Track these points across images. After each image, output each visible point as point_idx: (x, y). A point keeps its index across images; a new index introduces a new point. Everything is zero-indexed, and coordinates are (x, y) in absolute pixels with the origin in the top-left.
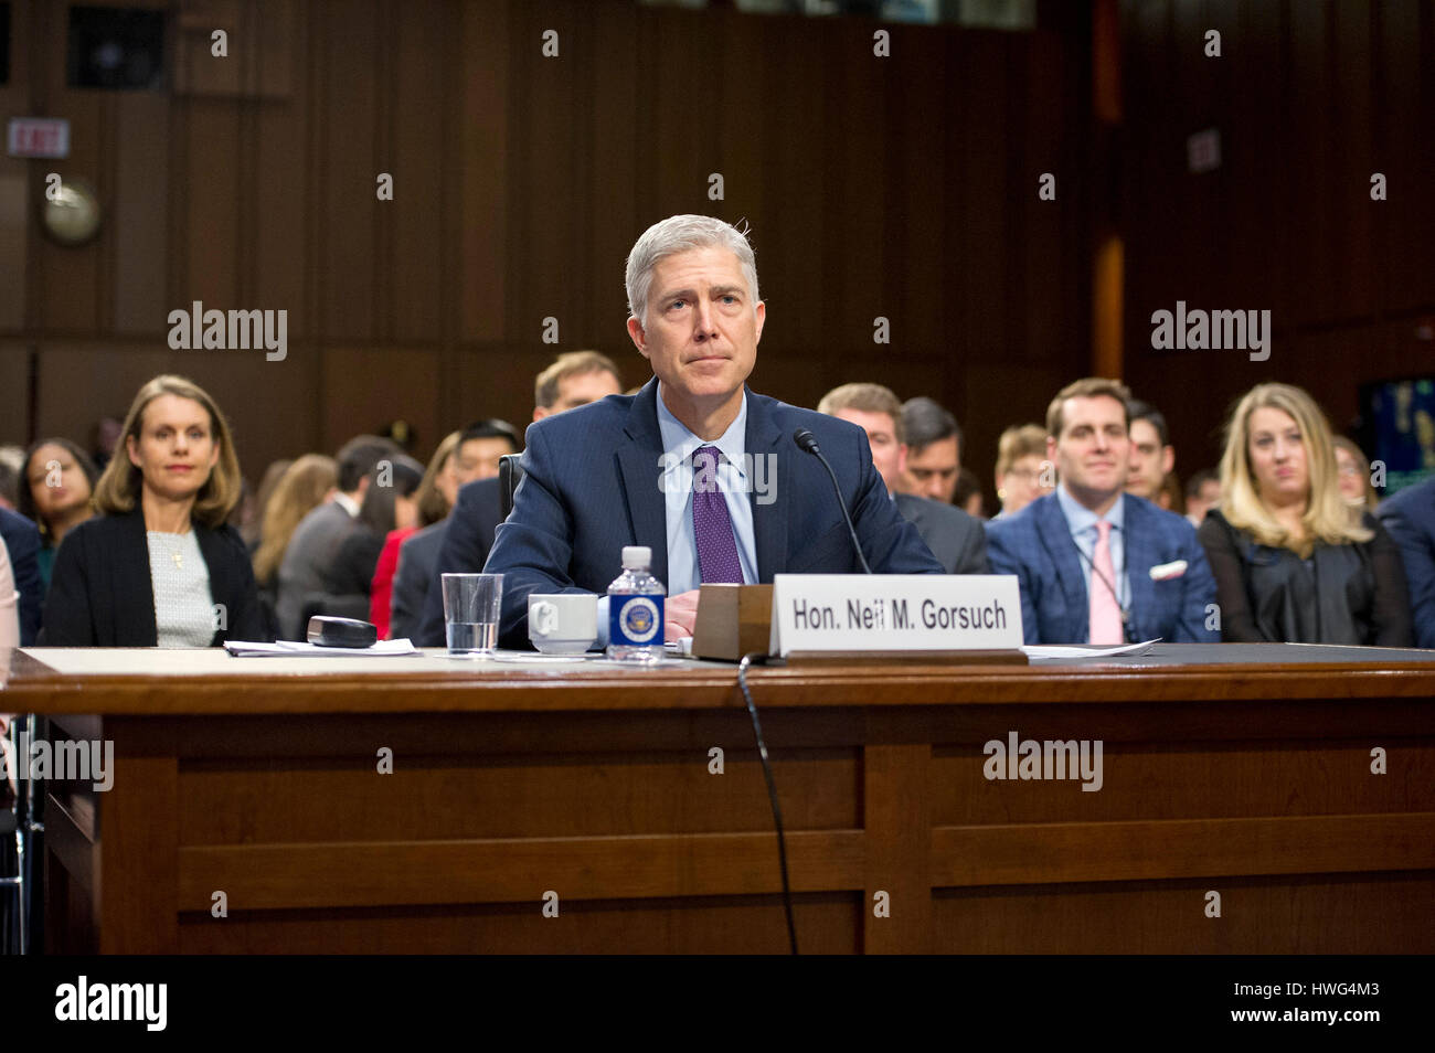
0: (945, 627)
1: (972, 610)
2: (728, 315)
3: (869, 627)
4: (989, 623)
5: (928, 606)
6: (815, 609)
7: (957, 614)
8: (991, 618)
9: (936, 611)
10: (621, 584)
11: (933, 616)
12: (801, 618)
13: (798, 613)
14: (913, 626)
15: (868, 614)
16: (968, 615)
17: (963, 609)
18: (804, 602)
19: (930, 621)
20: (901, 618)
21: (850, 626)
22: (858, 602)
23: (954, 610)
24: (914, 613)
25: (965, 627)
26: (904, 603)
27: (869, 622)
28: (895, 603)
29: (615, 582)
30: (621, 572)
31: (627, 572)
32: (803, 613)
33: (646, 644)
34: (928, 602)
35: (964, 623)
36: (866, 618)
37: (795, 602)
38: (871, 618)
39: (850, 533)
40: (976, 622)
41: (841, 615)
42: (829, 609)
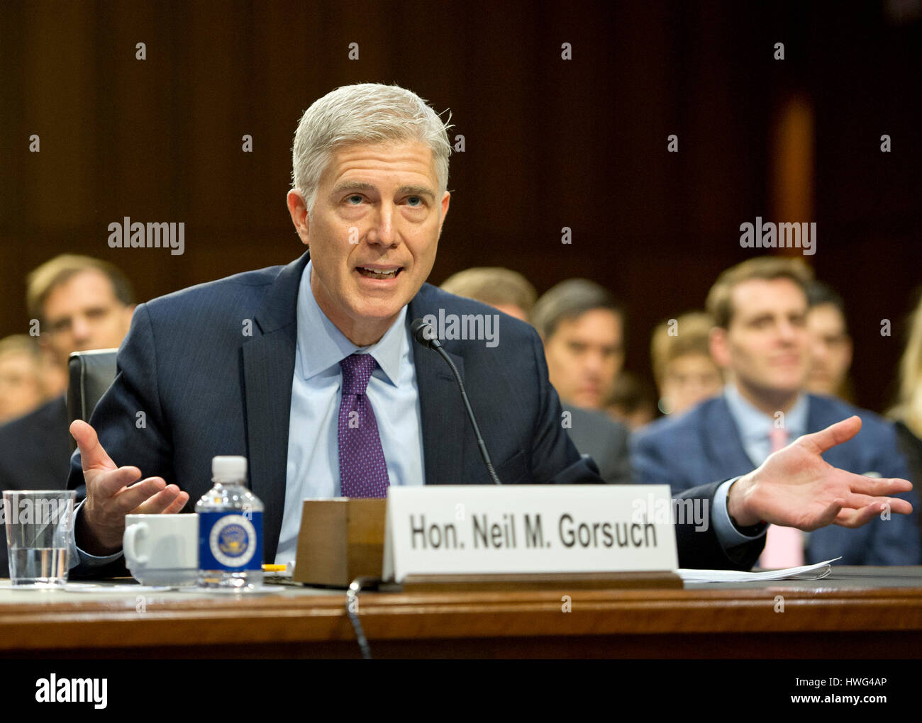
0: (586, 545)
1: (617, 526)
2: (412, 221)
3: (498, 546)
4: (637, 540)
5: (566, 522)
6: (434, 526)
7: (599, 531)
8: (639, 534)
9: (575, 527)
10: (212, 500)
11: (571, 533)
12: (419, 537)
13: (415, 531)
14: (549, 545)
15: (496, 532)
16: (612, 531)
17: (606, 525)
18: (423, 518)
19: (568, 539)
20: (535, 538)
21: (476, 545)
22: (485, 518)
23: (596, 526)
24: (550, 530)
25: (609, 545)
26: (538, 518)
27: (497, 540)
28: (527, 518)
29: (204, 498)
30: (212, 485)
31: (218, 486)
32: (421, 531)
33: (240, 569)
34: (565, 516)
35: (608, 541)
36: (494, 536)
37: (412, 519)
38: (499, 535)
39: (478, 439)
40: (622, 540)
41: (465, 532)
42: (451, 526)
